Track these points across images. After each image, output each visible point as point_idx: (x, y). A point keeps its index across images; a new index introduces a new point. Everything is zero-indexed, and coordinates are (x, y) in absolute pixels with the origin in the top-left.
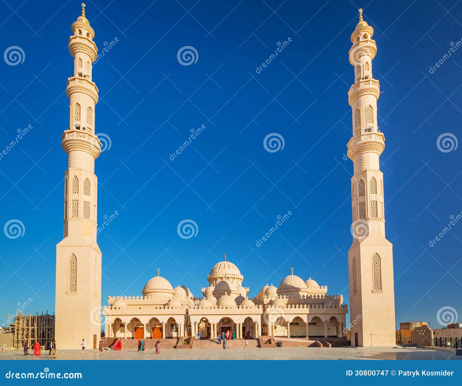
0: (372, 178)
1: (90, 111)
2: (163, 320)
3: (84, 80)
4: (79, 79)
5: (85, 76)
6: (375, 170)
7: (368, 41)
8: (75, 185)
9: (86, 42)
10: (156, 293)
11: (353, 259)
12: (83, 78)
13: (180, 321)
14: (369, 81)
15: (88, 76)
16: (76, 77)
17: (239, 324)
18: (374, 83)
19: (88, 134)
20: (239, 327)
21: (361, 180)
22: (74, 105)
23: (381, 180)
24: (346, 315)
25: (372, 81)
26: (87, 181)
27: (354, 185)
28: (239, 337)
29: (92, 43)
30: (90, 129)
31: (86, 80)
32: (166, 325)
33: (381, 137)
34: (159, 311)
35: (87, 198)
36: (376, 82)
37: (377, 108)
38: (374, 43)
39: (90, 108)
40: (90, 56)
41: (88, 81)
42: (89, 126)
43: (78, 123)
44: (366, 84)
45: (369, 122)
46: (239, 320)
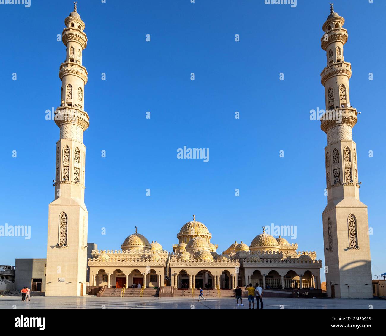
0: (346, 148)
1: (81, 91)
2: (146, 271)
3: (76, 65)
4: (71, 64)
5: (77, 62)
6: (348, 140)
7: (340, 30)
8: (66, 153)
9: (78, 33)
10: (134, 248)
11: (328, 219)
12: (75, 63)
13: (160, 273)
14: (341, 63)
15: (79, 61)
16: (69, 62)
17: (217, 276)
18: (346, 65)
19: (79, 110)
20: (217, 279)
21: (335, 150)
22: (67, 85)
23: (354, 149)
24: (320, 269)
25: (345, 63)
26: (77, 150)
27: (328, 153)
28: (217, 288)
29: (83, 34)
30: (80, 106)
31: (78, 65)
32: (147, 276)
33: (354, 112)
34: (141, 264)
35: (77, 165)
36: (348, 65)
37: (349, 87)
38: (345, 31)
39: (81, 88)
40: (81, 44)
41: (79, 66)
42: (80, 103)
43: (70, 100)
44: (338, 66)
45: (342, 99)
46: (217, 273)
